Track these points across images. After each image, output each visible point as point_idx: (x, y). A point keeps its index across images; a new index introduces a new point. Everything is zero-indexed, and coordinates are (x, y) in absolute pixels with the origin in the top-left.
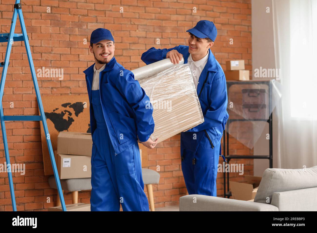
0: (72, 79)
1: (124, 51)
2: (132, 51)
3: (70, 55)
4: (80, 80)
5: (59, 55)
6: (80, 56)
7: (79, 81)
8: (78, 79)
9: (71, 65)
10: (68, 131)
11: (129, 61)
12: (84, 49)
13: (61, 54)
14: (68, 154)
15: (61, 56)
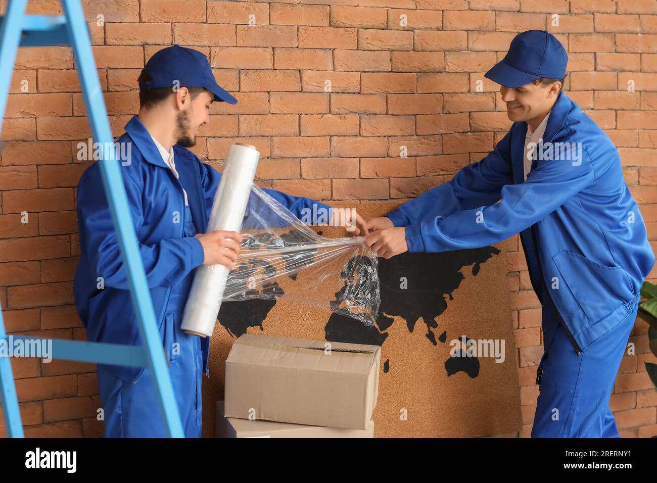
0: (277, 152)
1: (450, 58)
2: (473, 55)
3: (272, 73)
4: (305, 155)
5: (235, 74)
6: (306, 75)
7: (301, 158)
8: (299, 154)
9: (276, 105)
10: (262, 329)
11: (465, 89)
12: (320, 53)
13: (240, 70)
14: (263, 419)
15: (242, 76)
